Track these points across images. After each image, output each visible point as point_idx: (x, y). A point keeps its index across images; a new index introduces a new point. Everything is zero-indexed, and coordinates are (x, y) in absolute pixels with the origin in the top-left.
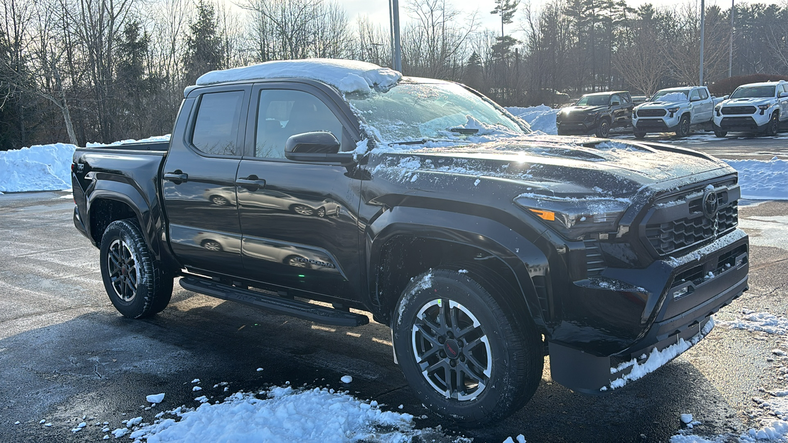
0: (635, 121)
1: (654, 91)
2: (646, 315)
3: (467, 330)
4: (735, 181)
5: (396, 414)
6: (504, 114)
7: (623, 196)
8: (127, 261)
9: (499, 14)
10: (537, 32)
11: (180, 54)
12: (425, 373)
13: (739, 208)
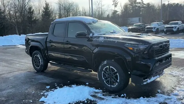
0: (146, 30)
1: (150, 23)
2: (151, 69)
3: (114, 72)
4: (169, 42)
5: (99, 90)
6: (120, 28)
7: (146, 45)
8: (38, 59)
9: (114, 5)
10: (123, 10)
11: (41, 14)
12: (105, 82)
13: (170, 49)
